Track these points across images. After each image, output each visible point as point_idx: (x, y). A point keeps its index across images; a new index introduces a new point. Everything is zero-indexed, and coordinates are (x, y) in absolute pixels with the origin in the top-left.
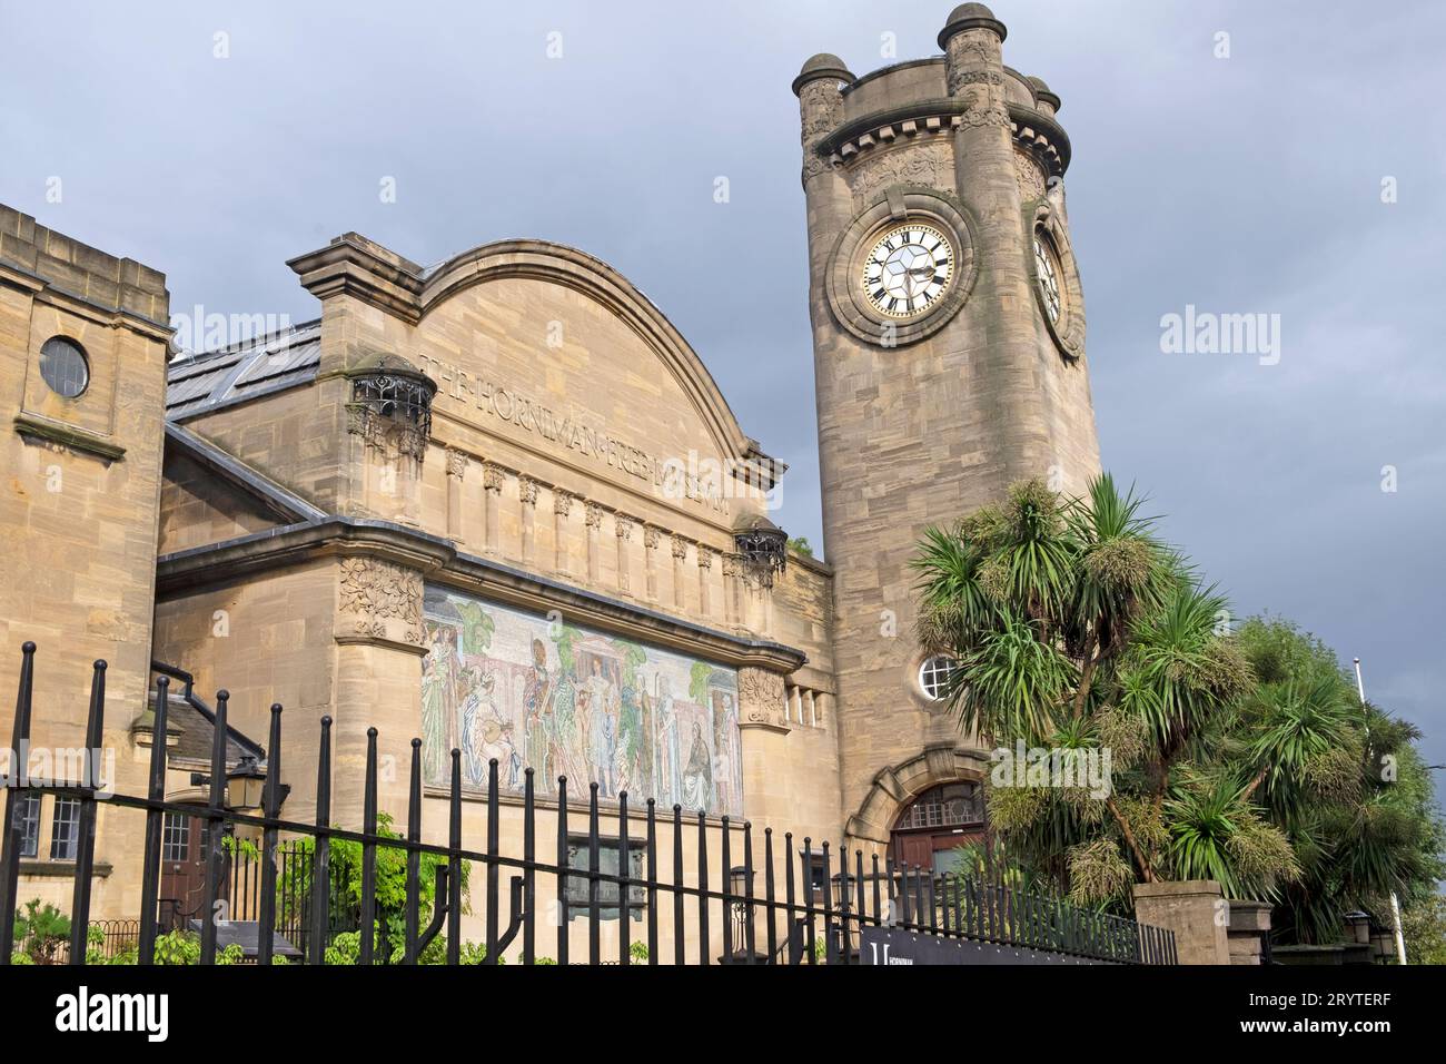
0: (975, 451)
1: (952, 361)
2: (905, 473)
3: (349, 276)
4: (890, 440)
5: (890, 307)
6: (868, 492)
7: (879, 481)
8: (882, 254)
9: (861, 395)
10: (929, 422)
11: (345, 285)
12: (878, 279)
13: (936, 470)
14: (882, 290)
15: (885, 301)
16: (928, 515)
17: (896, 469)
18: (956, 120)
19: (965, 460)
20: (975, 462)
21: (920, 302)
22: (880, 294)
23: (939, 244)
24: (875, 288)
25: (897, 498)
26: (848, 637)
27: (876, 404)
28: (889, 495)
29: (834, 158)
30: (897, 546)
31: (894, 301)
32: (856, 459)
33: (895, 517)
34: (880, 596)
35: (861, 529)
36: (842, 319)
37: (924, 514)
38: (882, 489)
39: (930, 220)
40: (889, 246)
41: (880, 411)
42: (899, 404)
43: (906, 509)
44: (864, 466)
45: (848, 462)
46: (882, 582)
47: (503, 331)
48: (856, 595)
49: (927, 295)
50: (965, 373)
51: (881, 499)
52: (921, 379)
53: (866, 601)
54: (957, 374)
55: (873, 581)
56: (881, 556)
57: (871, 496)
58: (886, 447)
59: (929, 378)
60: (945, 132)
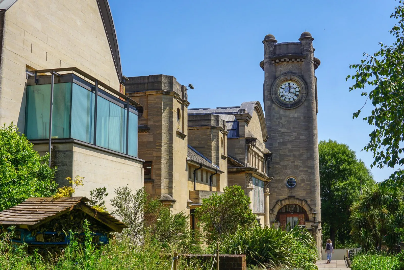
0: (303, 136)
1: (299, 115)
2: (287, 138)
4: (284, 130)
5: (285, 99)
6: (278, 141)
7: (280, 138)
8: (283, 87)
9: (277, 119)
10: (293, 128)
12: (282, 92)
13: (294, 138)
14: (283, 95)
15: (283, 98)
16: (292, 148)
17: (285, 137)
18: (303, 60)
19: (301, 137)
20: (303, 138)
21: (292, 100)
23: (297, 87)
24: (281, 94)
25: (285, 143)
26: (272, 172)
27: (281, 121)
28: (283, 142)
29: (273, 62)
30: (284, 153)
32: (275, 133)
33: (284, 147)
34: (280, 164)
35: (276, 149)
36: (274, 100)
37: (291, 147)
38: (281, 141)
39: (295, 81)
40: (285, 85)
41: (282, 123)
42: (287, 122)
43: (287, 146)
44: (277, 135)
45: (273, 133)
46: (280, 160)
48: (274, 163)
49: (293, 98)
50: (302, 118)
51: (281, 143)
52: (292, 118)
53: (277, 164)
54: (300, 118)
55: (278, 160)
56: (280, 155)
57: (279, 142)
58: (283, 131)
59: (293, 118)
60: (300, 62)
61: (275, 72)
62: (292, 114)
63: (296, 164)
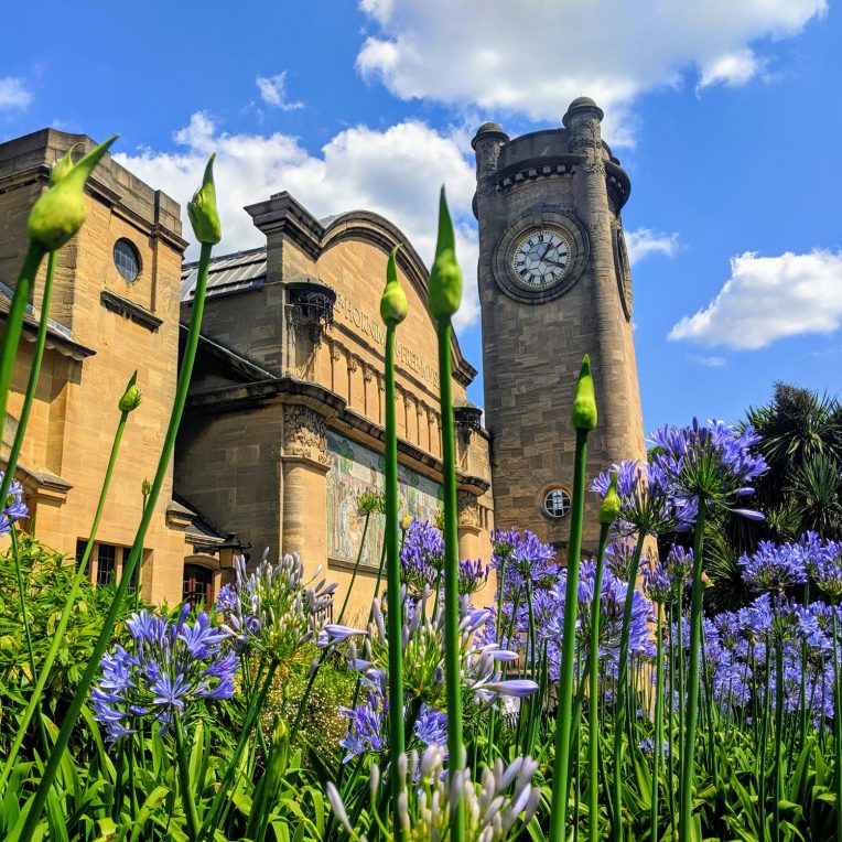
1: (568, 314)
2: (539, 380)
3: (286, 220)
4: (529, 361)
5: (530, 280)
6: (515, 391)
7: (522, 384)
8: (526, 248)
9: (512, 332)
10: (555, 351)
11: (285, 226)
12: (523, 263)
13: (558, 379)
14: (525, 269)
15: (527, 277)
16: (553, 406)
17: (533, 378)
18: (574, 168)
19: (576, 374)
21: (549, 278)
22: (524, 272)
23: (562, 243)
24: (521, 268)
25: (533, 396)
26: (502, 477)
27: (521, 338)
28: (528, 393)
29: (498, 187)
30: (532, 424)
31: (532, 277)
32: (508, 372)
33: (530, 407)
34: (522, 454)
35: (509, 413)
36: (501, 286)
37: (549, 405)
38: (524, 390)
39: (557, 228)
40: (530, 242)
41: (523, 343)
42: (536, 339)
43: (538, 402)
44: (513, 375)
45: (502, 372)
46: (523, 444)
47: (355, 270)
48: (507, 452)
49: (553, 274)
50: (577, 322)
51: (523, 395)
52: (550, 325)
53: (513, 456)
54: (572, 322)
55: (517, 444)
56: (523, 429)
57: (517, 393)
58: (526, 364)
59: (555, 324)
60: (568, 175)
61: (505, 215)
62: (551, 314)
63: (566, 450)
